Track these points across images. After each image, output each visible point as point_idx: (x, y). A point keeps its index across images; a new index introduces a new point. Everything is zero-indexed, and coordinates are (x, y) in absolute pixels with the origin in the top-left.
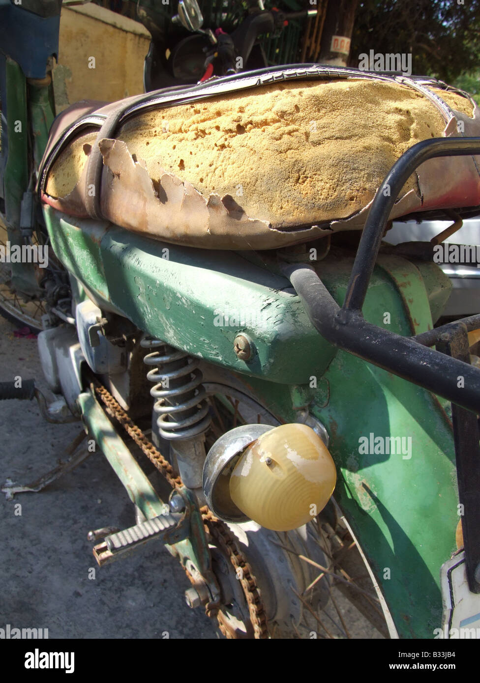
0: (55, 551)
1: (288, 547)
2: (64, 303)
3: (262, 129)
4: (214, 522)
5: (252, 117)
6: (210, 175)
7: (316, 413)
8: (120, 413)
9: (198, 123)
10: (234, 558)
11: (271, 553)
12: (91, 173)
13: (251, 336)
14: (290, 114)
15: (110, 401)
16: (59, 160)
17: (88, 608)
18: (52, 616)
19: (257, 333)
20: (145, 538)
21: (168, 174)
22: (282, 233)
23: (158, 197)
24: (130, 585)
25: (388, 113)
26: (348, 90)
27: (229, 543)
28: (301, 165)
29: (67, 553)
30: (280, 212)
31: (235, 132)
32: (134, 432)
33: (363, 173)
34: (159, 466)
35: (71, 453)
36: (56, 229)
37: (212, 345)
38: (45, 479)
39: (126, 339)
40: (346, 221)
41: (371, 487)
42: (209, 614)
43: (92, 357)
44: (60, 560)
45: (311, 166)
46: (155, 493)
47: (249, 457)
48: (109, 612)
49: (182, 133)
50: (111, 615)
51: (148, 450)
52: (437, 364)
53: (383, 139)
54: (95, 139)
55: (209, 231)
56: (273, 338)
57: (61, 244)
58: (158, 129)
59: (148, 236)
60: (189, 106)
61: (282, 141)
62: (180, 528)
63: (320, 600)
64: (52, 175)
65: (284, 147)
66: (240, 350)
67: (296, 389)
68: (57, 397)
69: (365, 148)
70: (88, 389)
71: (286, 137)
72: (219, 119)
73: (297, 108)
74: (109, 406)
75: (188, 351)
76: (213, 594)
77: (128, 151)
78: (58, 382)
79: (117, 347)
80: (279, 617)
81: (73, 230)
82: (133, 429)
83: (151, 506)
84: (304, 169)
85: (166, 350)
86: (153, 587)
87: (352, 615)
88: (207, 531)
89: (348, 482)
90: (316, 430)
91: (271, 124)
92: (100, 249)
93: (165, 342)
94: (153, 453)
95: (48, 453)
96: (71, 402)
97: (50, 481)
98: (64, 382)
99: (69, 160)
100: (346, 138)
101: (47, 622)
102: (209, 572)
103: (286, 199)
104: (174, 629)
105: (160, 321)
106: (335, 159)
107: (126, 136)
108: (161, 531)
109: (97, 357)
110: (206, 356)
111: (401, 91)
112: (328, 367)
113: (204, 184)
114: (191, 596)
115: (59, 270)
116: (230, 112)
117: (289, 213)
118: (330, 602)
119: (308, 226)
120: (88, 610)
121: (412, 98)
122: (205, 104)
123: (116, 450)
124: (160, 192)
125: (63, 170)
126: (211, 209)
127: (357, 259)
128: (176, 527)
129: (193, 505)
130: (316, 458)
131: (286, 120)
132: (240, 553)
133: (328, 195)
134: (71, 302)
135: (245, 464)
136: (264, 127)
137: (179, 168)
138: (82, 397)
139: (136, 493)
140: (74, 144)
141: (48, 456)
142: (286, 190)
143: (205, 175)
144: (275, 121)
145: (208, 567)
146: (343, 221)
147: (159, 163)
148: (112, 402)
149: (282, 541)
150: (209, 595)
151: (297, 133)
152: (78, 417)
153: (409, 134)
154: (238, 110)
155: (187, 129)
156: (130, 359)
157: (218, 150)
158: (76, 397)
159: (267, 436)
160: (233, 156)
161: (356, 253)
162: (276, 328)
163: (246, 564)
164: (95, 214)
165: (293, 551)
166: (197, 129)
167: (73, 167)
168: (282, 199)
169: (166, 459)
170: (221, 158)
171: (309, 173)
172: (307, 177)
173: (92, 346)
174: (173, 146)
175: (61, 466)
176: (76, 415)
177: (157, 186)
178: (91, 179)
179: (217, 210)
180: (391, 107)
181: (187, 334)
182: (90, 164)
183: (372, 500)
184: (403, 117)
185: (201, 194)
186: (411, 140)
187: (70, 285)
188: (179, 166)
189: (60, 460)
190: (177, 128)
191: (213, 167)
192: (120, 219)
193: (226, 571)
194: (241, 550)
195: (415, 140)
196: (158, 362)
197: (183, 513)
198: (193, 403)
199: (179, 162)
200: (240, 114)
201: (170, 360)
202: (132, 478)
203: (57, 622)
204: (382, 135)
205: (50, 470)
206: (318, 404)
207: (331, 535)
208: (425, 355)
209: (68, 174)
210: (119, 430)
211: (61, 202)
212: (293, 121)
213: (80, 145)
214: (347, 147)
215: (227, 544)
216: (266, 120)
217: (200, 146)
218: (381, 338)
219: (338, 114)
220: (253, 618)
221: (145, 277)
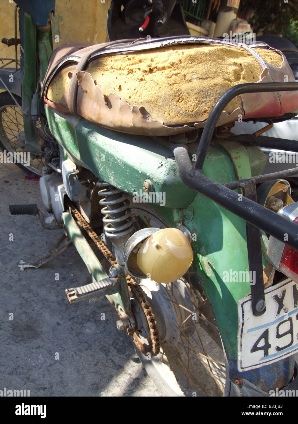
0: (47, 300)
1: (174, 300)
2: (56, 160)
3: (162, 71)
4: (134, 285)
5: (157, 65)
6: (134, 95)
7: (186, 224)
8: (85, 224)
9: (129, 65)
10: (143, 304)
11: (164, 303)
12: (72, 89)
13: (152, 181)
14: (177, 64)
15: (80, 217)
16: (54, 79)
17: (64, 331)
18: (45, 334)
19: (155, 180)
20: (95, 290)
21: (113, 93)
22: (169, 128)
23: (107, 105)
24: (88, 321)
25: (229, 65)
26: (208, 52)
27: (141, 296)
28: (180, 92)
29: (53, 302)
30: (168, 116)
31: (148, 72)
32: (92, 235)
33: (212, 98)
34: (105, 254)
35: (57, 247)
36: (52, 118)
37: (132, 186)
38: (42, 261)
39: (89, 182)
40: (202, 123)
41: (212, 264)
42: (129, 334)
43: (70, 192)
44: (49, 305)
45: (185, 93)
46: (103, 269)
47: (147, 243)
48: (76, 334)
49: (121, 70)
50: (77, 336)
51: (100, 245)
52: (231, 197)
53: (225, 80)
54: (75, 70)
55: (132, 125)
56: (163, 183)
57: (54, 127)
58: (109, 67)
59: (101, 126)
60: (125, 56)
61: (172, 79)
62: (114, 286)
63: (190, 331)
64: (50, 88)
65: (172, 82)
66: (146, 188)
67: (176, 211)
68: (50, 215)
69: (214, 84)
70: (68, 211)
71: (174, 76)
72: (140, 64)
73: (180, 61)
74: (79, 220)
75: (121, 189)
76: (131, 323)
77: (92, 79)
78: (51, 206)
79: (84, 186)
80: (167, 338)
81: (61, 120)
82: (92, 233)
83: (100, 276)
84: (182, 94)
85: (110, 188)
86: (101, 323)
87: (212, 345)
88: (130, 289)
89: (201, 261)
90: (185, 233)
91: (167, 69)
92: (76, 131)
93: (109, 184)
94: (103, 247)
95: (44, 247)
96: (58, 217)
97: (45, 262)
98: (54, 206)
99: (60, 80)
100: (205, 79)
101: (42, 337)
102: (130, 311)
103: (172, 110)
104: (112, 346)
105: (106, 172)
106: (198, 90)
107: (92, 69)
108: (104, 287)
109: (73, 192)
110: (129, 191)
111: (239, 53)
112: (193, 200)
113: (131, 99)
114: (120, 324)
115: (53, 141)
116: (146, 61)
117: (173, 118)
118: (195, 332)
119: (183, 125)
120: (64, 333)
121: (245, 56)
122: (134, 55)
123: (82, 245)
124: (108, 102)
125: (56, 85)
126: (134, 113)
127: (200, 144)
128: (113, 286)
129: (122, 274)
130: (181, 246)
131: (175, 67)
132: (147, 302)
133: (193, 109)
134: (59, 160)
135: (145, 247)
136: (163, 70)
137: (118, 90)
138: (64, 215)
139: (92, 268)
140: (63, 71)
141: (44, 248)
142: (172, 106)
143: (132, 94)
144: (169, 68)
145: (129, 309)
146: (200, 123)
147: (108, 86)
148: (81, 218)
149: (170, 297)
150: (129, 324)
151: (180, 75)
152: (61, 226)
153: (240, 77)
154: (150, 60)
155: (123, 68)
156: (92, 194)
157: (139, 81)
158: (60, 215)
159: (157, 233)
160: (147, 86)
161: (200, 141)
162: (165, 178)
163: (149, 308)
164: (74, 112)
165: (176, 302)
166: (129, 69)
167: (62, 85)
168: (170, 110)
169: (109, 250)
170: (140, 86)
171: (184, 97)
172: (183, 99)
173: (71, 185)
174: (116, 77)
175: (51, 254)
176: (60, 225)
177: (106, 99)
178: (72, 93)
179: (137, 114)
180: (232, 62)
181: (120, 180)
182: (72, 84)
183: (212, 271)
184: (237, 68)
185: (129, 105)
186: (241, 80)
187: (59, 150)
188: (118, 89)
189: (50, 250)
190: (119, 68)
191: (136, 91)
192: (87, 116)
193: (139, 312)
194: (147, 300)
195: (243, 80)
196: (106, 194)
197: (116, 278)
198: (124, 218)
199: (119, 87)
200: (151, 62)
201: (112, 194)
202: (90, 260)
203: (48, 337)
204: (225, 77)
205: (45, 256)
206: (187, 220)
207: (199, 296)
208: (227, 192)
209: (59, 88)
210: (84, 233)
211: (55, 104)
212: (178, 68)
213: (66, 72)
214: (205, 83)
215: (140, 296)
216: (164, 67)
217: (130, 78)
218: (208, 183)
219: (202, 65)
220: (152, 336)
221: (99, 148)
